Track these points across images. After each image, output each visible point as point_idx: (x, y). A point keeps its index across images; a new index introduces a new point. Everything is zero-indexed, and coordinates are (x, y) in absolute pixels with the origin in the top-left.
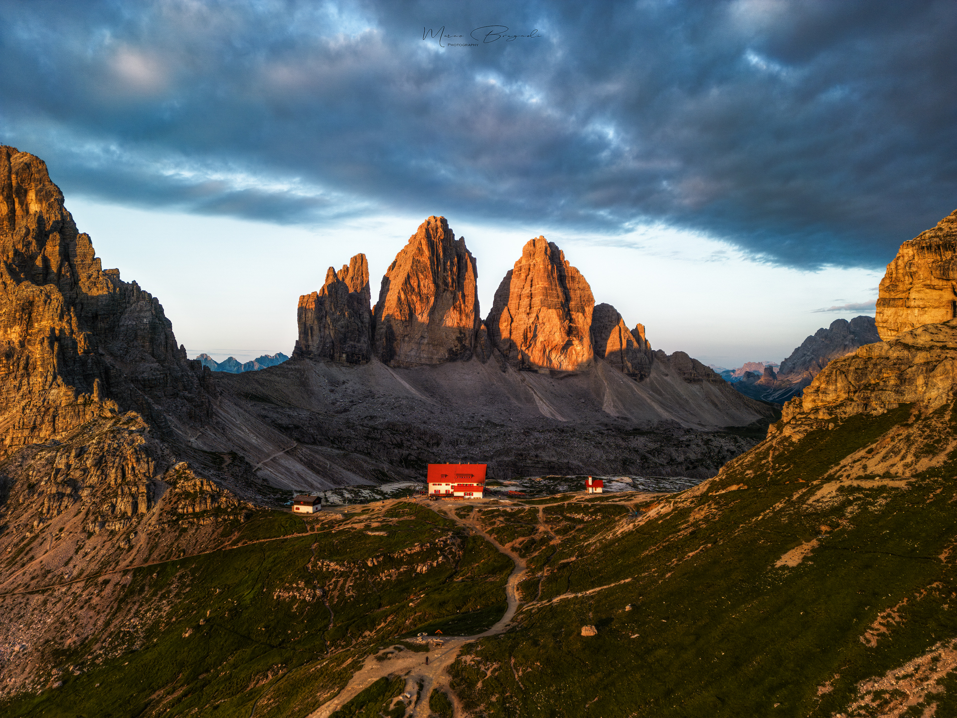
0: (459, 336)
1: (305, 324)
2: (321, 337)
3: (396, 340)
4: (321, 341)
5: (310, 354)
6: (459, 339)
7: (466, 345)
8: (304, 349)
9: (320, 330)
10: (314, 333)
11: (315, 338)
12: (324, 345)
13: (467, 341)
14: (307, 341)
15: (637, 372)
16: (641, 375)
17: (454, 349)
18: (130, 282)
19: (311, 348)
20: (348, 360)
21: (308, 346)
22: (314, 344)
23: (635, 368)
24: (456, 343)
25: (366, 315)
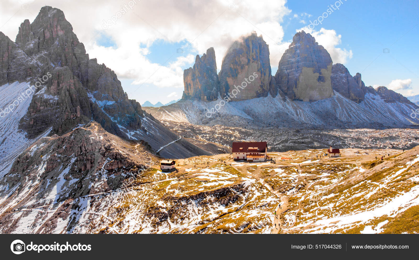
0: (261, 84)
1: (187, 83)
2: (195, 89)
3: (230, 88)
4: (194, 91)
5: (190, 97)
6: (261, 86)
7: (265, 89)
8: (187, 95)
9: (194, 86)
10: (191, 87)
11: (192, 89)
12: (196, 93)
13: (265, 87)
14: (188, 91)
15: (357, 98)
16: (360, 100)
17: (259, 92)
18: (102, 64)
19: (190, 94)
20: (207, 99)
21: (189, 93)
22: (192, 92)
23: (356, 96)
24: (260, 88)
25: (215, 77)
